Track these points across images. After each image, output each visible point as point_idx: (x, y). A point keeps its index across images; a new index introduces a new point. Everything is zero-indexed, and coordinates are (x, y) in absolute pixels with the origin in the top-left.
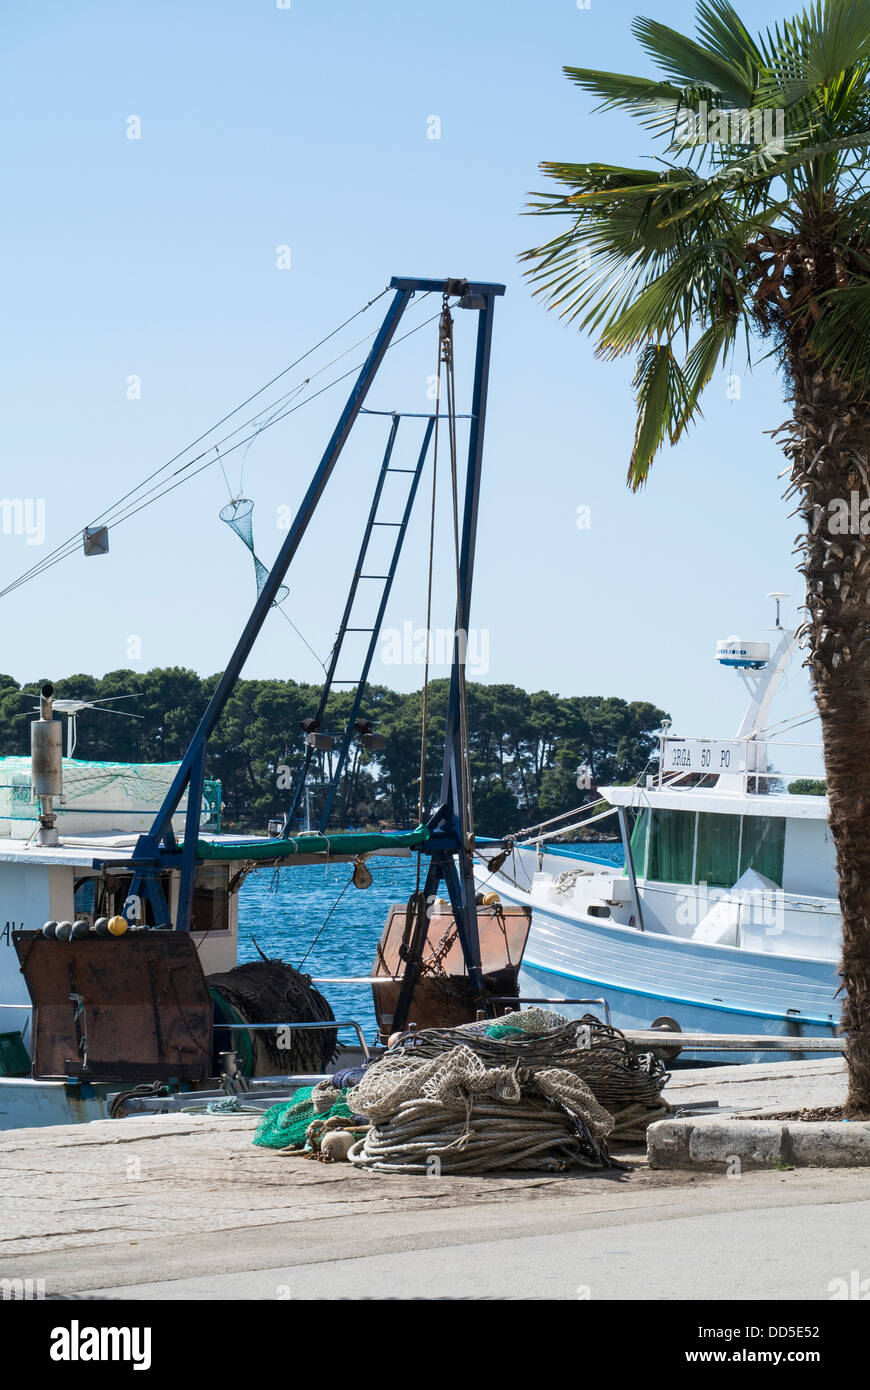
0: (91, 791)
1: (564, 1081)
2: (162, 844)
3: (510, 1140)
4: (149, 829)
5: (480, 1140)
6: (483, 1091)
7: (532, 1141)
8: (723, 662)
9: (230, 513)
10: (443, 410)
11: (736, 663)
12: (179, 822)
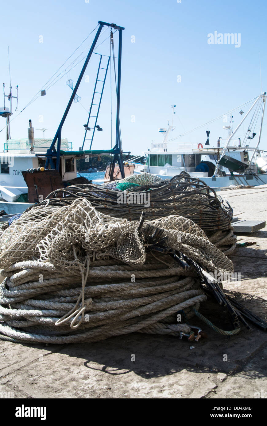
0: (43, 143)
1: (181, 227)
2: (53, 151)
3: (135, 308)
4: (50, 147)
5: (100, 310)
6: (103, 251)
7: (161, 306)
8: (160, 131)
9: (68, 83)
10: (112, 56)
11: (162, 132)
12: (56, 145)
